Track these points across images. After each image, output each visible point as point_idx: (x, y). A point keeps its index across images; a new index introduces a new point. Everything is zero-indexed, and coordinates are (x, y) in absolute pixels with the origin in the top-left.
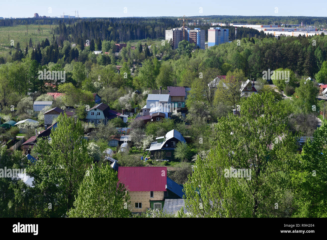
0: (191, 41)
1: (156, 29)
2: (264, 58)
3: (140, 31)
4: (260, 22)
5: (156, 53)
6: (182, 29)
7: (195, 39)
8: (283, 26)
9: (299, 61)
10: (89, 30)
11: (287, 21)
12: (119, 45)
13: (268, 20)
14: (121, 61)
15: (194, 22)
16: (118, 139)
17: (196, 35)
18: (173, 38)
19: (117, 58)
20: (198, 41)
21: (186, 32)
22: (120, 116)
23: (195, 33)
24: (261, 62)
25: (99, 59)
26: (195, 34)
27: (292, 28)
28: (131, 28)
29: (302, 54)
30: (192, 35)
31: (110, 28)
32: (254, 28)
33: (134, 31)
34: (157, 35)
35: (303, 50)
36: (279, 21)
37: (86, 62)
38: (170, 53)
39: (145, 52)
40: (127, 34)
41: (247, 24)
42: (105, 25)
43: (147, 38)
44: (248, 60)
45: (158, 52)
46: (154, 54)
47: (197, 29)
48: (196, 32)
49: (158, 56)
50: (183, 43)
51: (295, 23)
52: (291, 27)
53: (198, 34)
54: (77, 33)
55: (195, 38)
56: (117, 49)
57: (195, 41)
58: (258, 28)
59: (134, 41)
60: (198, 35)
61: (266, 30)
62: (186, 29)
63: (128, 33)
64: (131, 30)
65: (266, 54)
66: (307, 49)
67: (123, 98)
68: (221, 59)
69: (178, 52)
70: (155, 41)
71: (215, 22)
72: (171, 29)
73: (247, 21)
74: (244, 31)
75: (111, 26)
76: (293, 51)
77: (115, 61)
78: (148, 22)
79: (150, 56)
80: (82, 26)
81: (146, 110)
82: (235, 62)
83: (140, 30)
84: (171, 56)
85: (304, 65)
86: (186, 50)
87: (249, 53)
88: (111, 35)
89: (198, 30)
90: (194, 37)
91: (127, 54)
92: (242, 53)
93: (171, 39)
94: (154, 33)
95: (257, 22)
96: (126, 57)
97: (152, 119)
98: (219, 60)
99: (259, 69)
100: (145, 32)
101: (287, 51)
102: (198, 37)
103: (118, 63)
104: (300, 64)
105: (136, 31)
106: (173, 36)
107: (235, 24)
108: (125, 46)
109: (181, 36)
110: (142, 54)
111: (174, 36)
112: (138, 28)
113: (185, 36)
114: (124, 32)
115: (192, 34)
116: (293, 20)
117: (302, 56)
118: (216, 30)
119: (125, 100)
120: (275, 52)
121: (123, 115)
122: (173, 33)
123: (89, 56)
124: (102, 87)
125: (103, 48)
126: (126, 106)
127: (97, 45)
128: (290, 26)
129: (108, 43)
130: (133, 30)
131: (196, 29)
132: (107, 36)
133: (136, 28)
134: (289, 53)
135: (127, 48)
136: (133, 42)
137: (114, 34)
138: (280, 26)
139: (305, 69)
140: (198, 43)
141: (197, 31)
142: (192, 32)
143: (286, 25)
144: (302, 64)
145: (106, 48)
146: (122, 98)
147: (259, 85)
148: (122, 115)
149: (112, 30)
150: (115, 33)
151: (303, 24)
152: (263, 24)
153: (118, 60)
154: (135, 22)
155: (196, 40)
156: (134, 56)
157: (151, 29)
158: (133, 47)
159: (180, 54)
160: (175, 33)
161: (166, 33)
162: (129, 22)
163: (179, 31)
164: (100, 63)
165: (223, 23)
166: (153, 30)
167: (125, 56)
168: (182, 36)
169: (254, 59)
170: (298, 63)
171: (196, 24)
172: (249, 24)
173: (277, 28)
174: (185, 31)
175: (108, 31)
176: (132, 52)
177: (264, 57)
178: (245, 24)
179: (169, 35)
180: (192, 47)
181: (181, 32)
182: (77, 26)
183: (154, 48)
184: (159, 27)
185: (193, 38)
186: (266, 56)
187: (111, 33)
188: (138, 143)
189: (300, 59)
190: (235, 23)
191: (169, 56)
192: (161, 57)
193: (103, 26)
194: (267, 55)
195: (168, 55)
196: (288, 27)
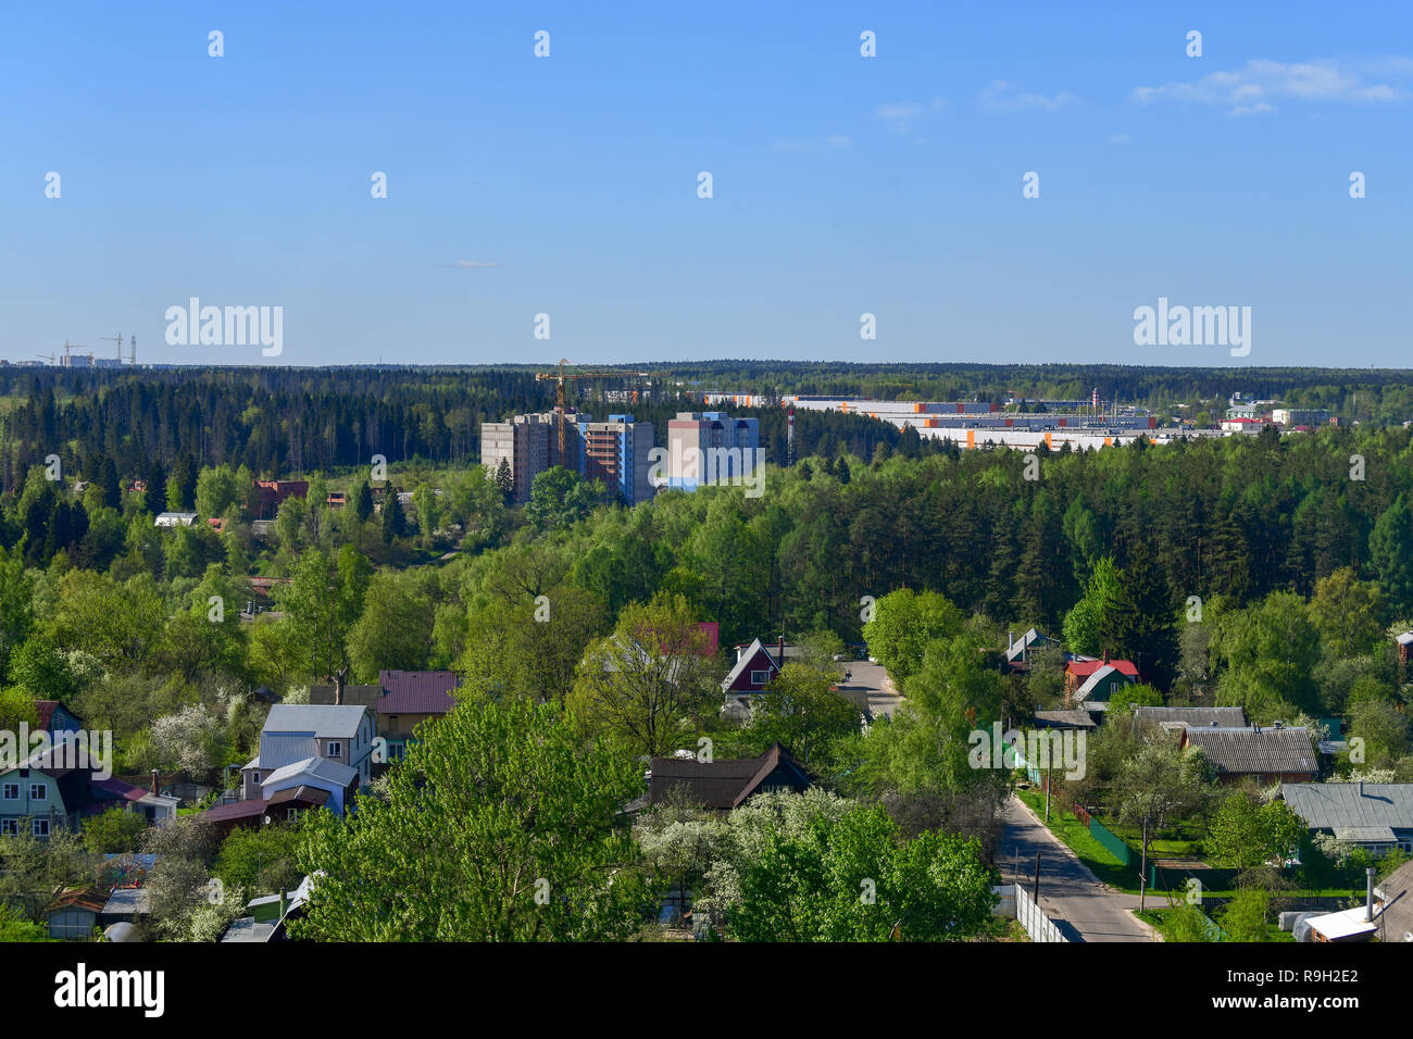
0: (593, 469)
1: (454, 420)
2: (844, 547)
3: (380, 427)
4: (916, 391)
5: (433, 521)
6: (555, 419)
7: (613, 463)
8: (1012, 409)
9: (997, 558)
10: (157, 420)
11: (1034, 386)
12: (275, 487)
13: (951, 383)
14: (276, 557)
15: (630, 389)
16: (94, 907)
17: (617, 446)
18: (515, 460)
19: (259, 544)
20: (623, 472)
21: (570, 430)
22: (141, 800)
23: (612, 438)
24: (832, 561)
25: (172, 550)
26: (610, 442)
27: (1051, 415)
28: (343, 415)
29: (1009, 529)
30: (599, 446)
31: (251, 412)
32: (876, 416)
33: (356, 426)
34: (454, 443)
35: (1014, 509)
36: (1003, 385)
37: (114, 562)
38: (497, 523)
39: (382, 519)
40: (323, 440)
41: (860, 400)
42: (232, 399)
43: (410, 457)
44: (777, 555)
45: (441, 519)
46: (424, 530)
47: (621, 421)
48: (616, 434)
49: (445, 537)
50: (552, 478)
51: (1068, 392)
52: (1045, 411)
53: (623, 438)
54: (103, 431)
55: (610, 459)
56: (266, 505)
57: (612, 471)
58: (899, 413)
59: (354, 468)
60: (623, 447)
61: (934, 424)
62: (572, 418)
63: (328, 433)
64: (342, 421)
65: (855, 529)
66: (1029, 505)
67: (173, 720)
68: (661, 551)
69: (529, 517)
70: (445, 468)
71: (723, 392)
72: (508, 420)
73: (858, 387)
74: (833, 428)
75: (256, 403)
76: (973, 513)
77: (251, 558)
78: (426, 388)
79: (406, 536)
80: (130, 404)
81: (257, 775)
82: (721, 564)
83: (380, 421)
84: (500, 535)
85: (1020, 577)
86: (564, 511)
87: (783, 522)
88: (254, 443)
89: (623, 425)
90: (607, 455)
91: (303, 527)
92: (755, 525)
93: (505, 462)
94: (443, 433)
95: (903, 390)
96: (299, 538)
97: (267, 813)
98: (653, 555)
99: (828, 593)
100: (403, 430)
101: (944, 517)
102: (623, 455)
103: (262, 564)
104: (1002, 572)
105: (364, 428)
106: (515, 451)
107: (809, 399)
108: (300, 490)
109: (549, 449)
110: (369, 526)
111: (520, 447)
112: (372, 412)
113: (567, 448)
114: (311, 430)
115: (596, 441)
116: (1060, 382)
117: (1009, 536)
118: (702, 425)
119: (180, 729)
120: (895, 517)
121: (157, 795)
122: (515, 435)
123: (134, 532)
124: (103, 673)
125: (203, 500)
126: (186, 755)
127: (179, 488)
128: (1041, 408)
129: (225, 476)
130: (350, 423)
131: (613, 418)
132: (232, 449)
133: (362, 414)
134: (954, 524)
135: (309, 500)
136: (350, 472)
137: (265, 440)
138: (998, 407)
139: (1022, 591)
140: (623, 480)
141: (621, 428)
142: (597, 433)
143: (1023, 403)
144: (1009, 571)
145: (211, 498)
146: (166, 722)
147: (807, 661)
148: (148, 799)
149: (258, 419)
150: (272, 433)
151: (1100, 398)
152: (929, 397)
153: (264, 553)
154: (371, 388)
155: (617, 467)
156: (334, 535)
157: (430, 417)
158: (338, 496)
159: (542, 526)
160: (521, 438)
161: (484, 435)
162: (345, 387)
163: (541, 426)
164: (178, 564)
165: (754, 393)
166: (439, 422)
167: (293, 535)
168: (553, 447)
169: (802, 546)
170: (994, 565)
171: (640, 396)
172: (869, 399)
173: (986, 416)
174: (568, 426)
175: (238, 426)
176: (325, 514)
177: (847, 541)
178: (852, 399)
179: (497, 446)
180: (592, 496)
181: (550, 430)
182: (106, 403)
183: (424, 499)
184: (466, 409)
185: (601, 458)
186: (853, 537)
187: (255, 435)
188: (170, 924)
189: (1003, 550)
190: (809, 392)
191: (492, 537)
192: (455, 542)
193: (219, 402)
194: (858, 533)
195: (485, 534)
196: (1035, 411)
